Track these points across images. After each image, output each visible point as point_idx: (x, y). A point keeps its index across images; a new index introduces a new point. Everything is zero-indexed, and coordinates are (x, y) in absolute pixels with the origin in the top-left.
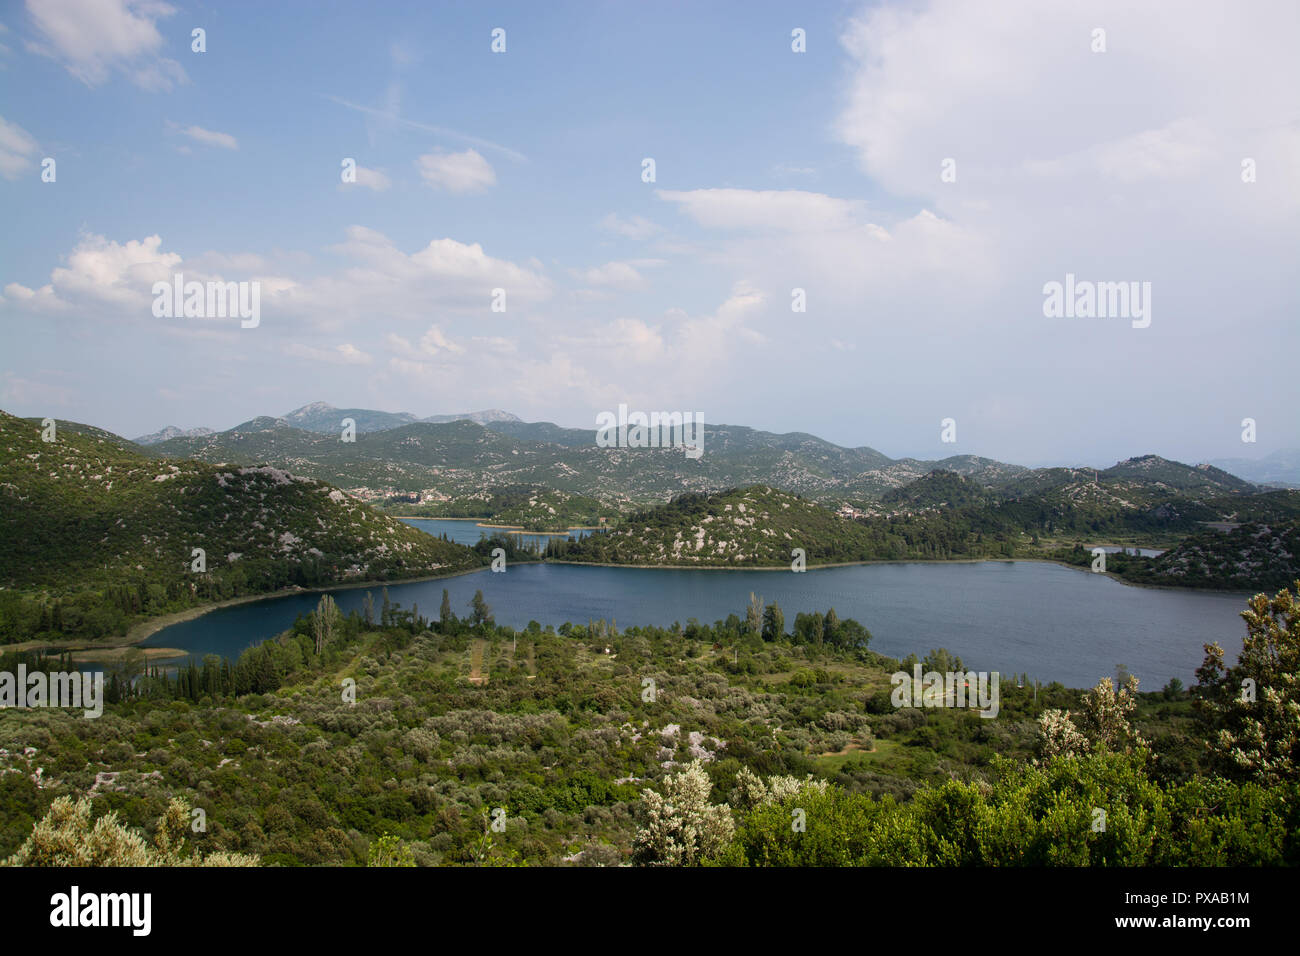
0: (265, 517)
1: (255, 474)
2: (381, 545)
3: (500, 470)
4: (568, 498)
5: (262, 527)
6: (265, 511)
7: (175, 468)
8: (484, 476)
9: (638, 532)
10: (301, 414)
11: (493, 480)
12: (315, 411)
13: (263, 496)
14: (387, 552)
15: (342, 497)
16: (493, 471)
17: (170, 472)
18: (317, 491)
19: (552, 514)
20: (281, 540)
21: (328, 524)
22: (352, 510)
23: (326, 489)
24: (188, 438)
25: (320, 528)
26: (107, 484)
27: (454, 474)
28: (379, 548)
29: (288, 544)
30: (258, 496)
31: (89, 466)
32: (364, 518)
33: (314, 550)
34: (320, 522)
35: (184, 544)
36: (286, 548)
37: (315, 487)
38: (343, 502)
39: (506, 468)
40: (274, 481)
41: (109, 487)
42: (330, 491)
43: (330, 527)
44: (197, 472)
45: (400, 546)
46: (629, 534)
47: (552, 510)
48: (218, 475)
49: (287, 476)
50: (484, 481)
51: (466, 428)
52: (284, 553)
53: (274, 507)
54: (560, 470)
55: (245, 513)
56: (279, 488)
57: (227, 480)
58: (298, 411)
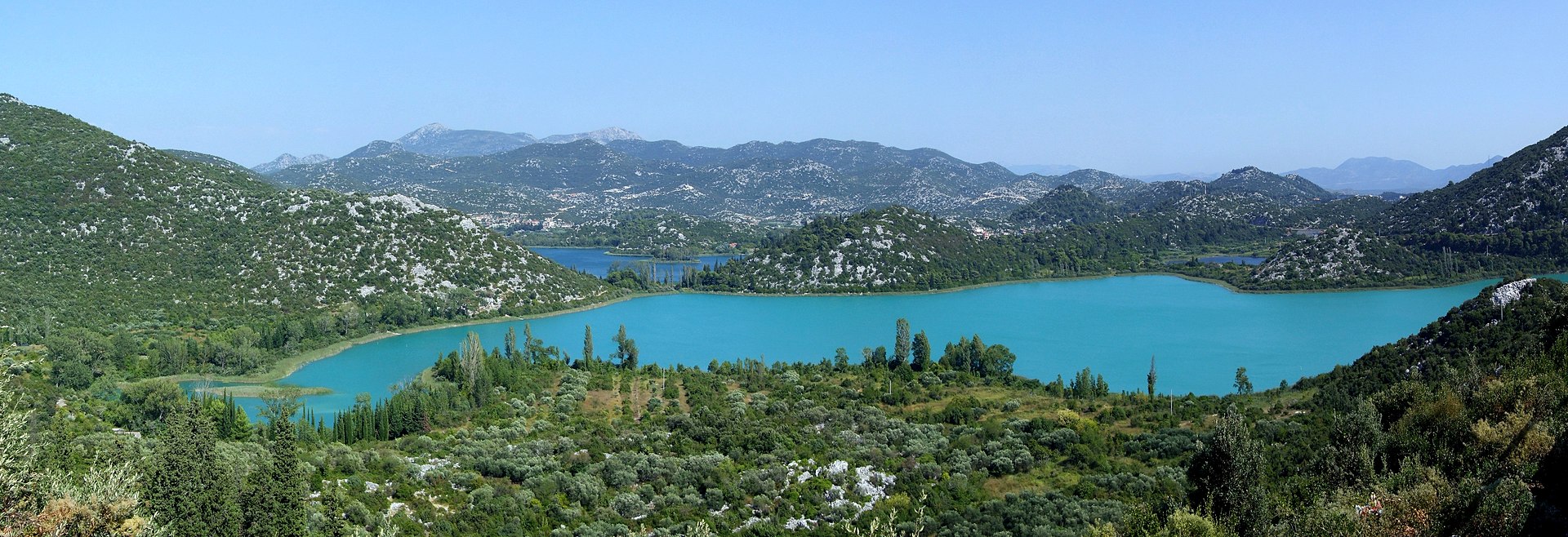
0: (396, 249)
1: (386, 203)
2: (513, 276)
3: (622, 194)
4: (697, 222)
5: (394, 259)
6: (396, 241)
7: (305, 198)
8: (607, 200)
9: (775, 259)
10: (415, 137)
11: (616, 204)
12: (429, 133)
13: (393, 226)
14: (520, 284)
15: (473, 226)
16: (617, 195)
17: (302, 202)
18: (447, 220)
19: (682, 241)
20: (413, 273)
21: (459, 255)
22: (483, 239)
23: (456, 218)
24: (304, 166)
25: (452, 258)
26: (241, 216)
27: (578, 198)
28: (511, 280)
29: (420, 277)
30: (388, 225)
32: (496, 248)
33: (446, 283)
34: (452, 253)
35: (318, 278)
36: (418, 281)
37: (446, 216)
38: (474, 230)
39: (629, 192)
40: (405, 210)
41: (244, 219)
42: (461, 219)
43: (462, 258)
44: (328, 202)
45: (533, 278)
46: (766, 260)
47: (681, 236)
48: (348, 205)
49: (417, 205)
50: (608, 206)
51: (587, 148)
52: (416, 287)
53: (404, 237)
54: (684, 193)
55: (376, 244)
56: (410, 217)
57: (357, 209)
58: (412, 134)
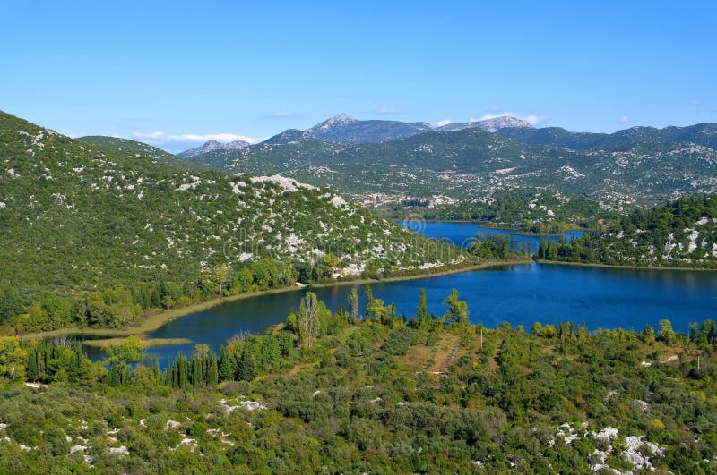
0: (273, 221)
1: (265, 182)
2: (377, 246)
3: (507, 175)
4: (568, 200)
5: (270, 230)
6: (273, 215)
7: (195, 178)
8: (492, 181)
9: (628, 234)
10: (326, 126)
11: (500, 184)
12: (338, 123)
13: (272, 202)
14: (383, 252)
15: (343, 202)
16: (500, 176)
17: (191, 181)
18: (320, 197)
19: (551, 217)
20: (287, 241)
21: (329, 226)
22: (352, 214)
23: (328, 195)
24: (224, 151)
25: (322, 231)
26: (138, 193)
27: (463, 179)
28: (375, 248)
29: (293, 246)
30: (267, 202)
31: (123, 177)
32: (362, 221)
33: (317, 251)
34: (323, 225)
35: (203, 246)
36: (292, 249)
37: (319, 193)
38: (343, 206)
39: (513, 173)
40: (282, 188)
41: (140, 196)
42: (332, 197)
43: (331, 229)
44: (214, 182)
45: (394, 247)
46: (620, 236)
47: (550, 212)
48: (232, 184)
49: (294, 184)
50: (491, 185)
51: (476, 135)
52: (289, 254)
53: (280, 211)
54: (565, 174)
55: (255, 218)
56: (286, 195)
57: (240, 187)
58: (323, 124)
